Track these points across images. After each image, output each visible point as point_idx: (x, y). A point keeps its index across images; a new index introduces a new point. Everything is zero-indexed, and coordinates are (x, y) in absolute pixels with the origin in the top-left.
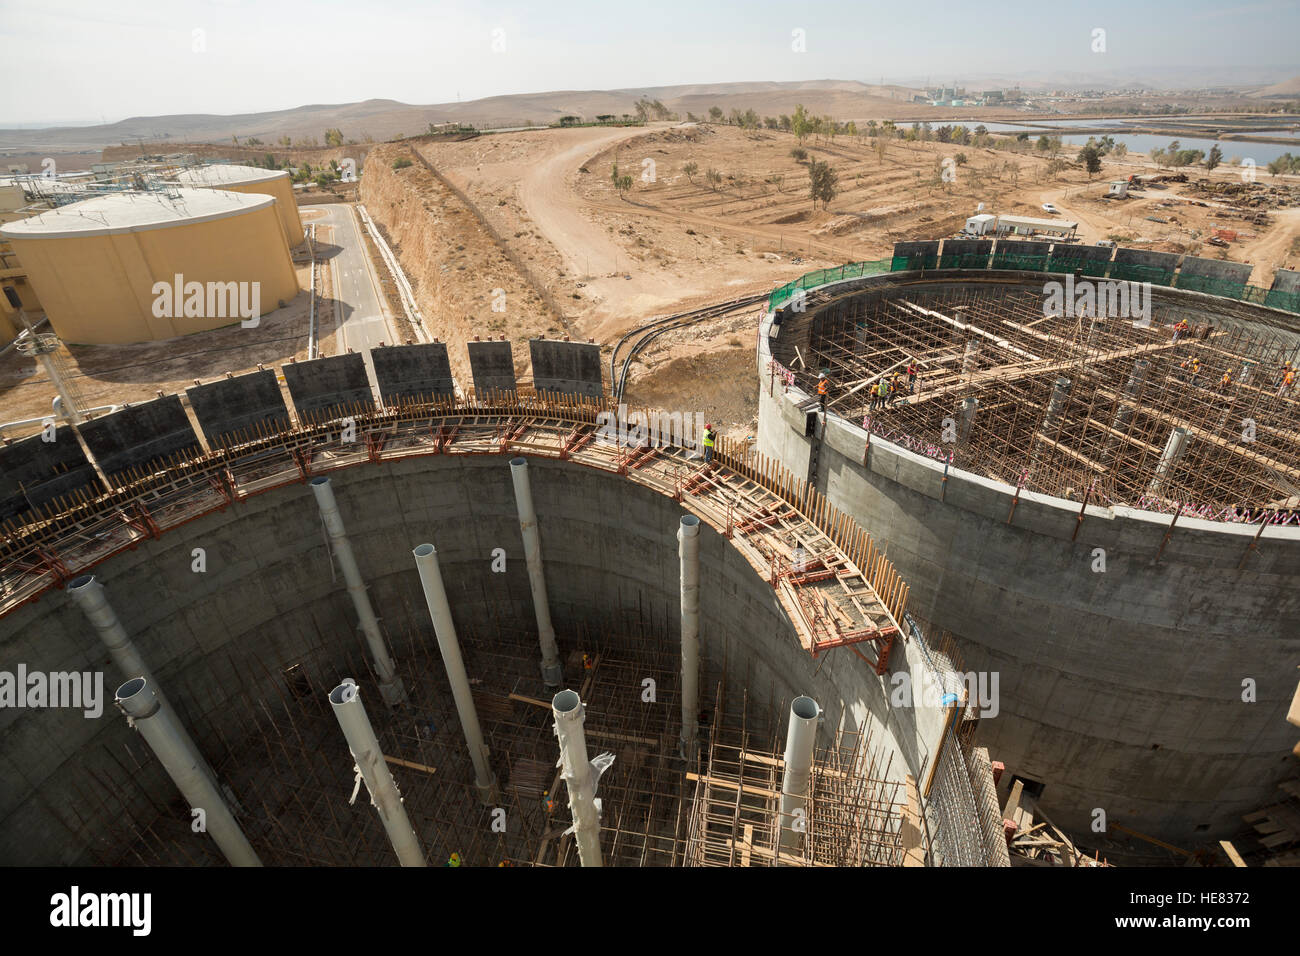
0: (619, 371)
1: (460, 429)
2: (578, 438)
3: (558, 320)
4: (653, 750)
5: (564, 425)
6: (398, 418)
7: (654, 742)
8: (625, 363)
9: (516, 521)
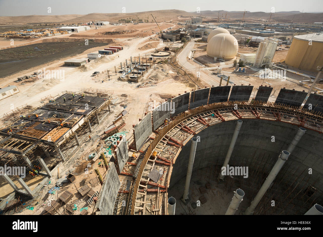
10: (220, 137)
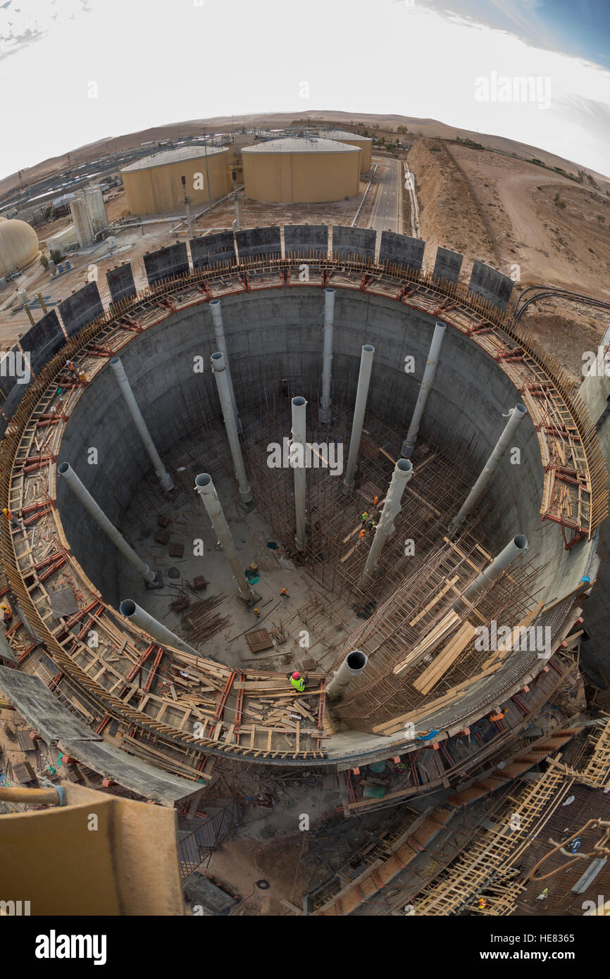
0: (522, 304)
1: (416, 292)
2: (481, 327)
3: (497, 259)
4: (437, 517)
5: (477, 316)
6: (384, 272)
7: (439, 514)
8: (528, 302)
9: (426, 358)
10: (106, 420)
